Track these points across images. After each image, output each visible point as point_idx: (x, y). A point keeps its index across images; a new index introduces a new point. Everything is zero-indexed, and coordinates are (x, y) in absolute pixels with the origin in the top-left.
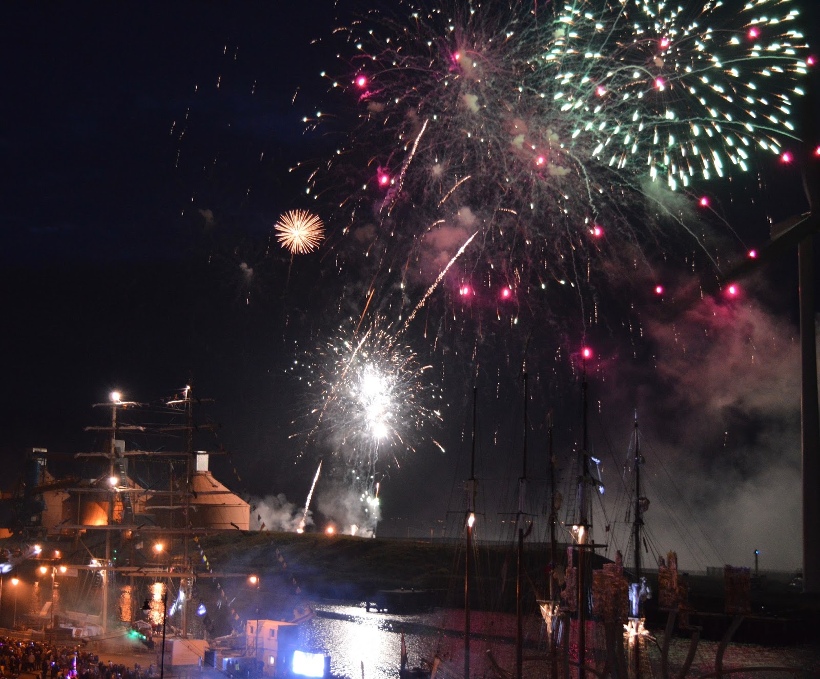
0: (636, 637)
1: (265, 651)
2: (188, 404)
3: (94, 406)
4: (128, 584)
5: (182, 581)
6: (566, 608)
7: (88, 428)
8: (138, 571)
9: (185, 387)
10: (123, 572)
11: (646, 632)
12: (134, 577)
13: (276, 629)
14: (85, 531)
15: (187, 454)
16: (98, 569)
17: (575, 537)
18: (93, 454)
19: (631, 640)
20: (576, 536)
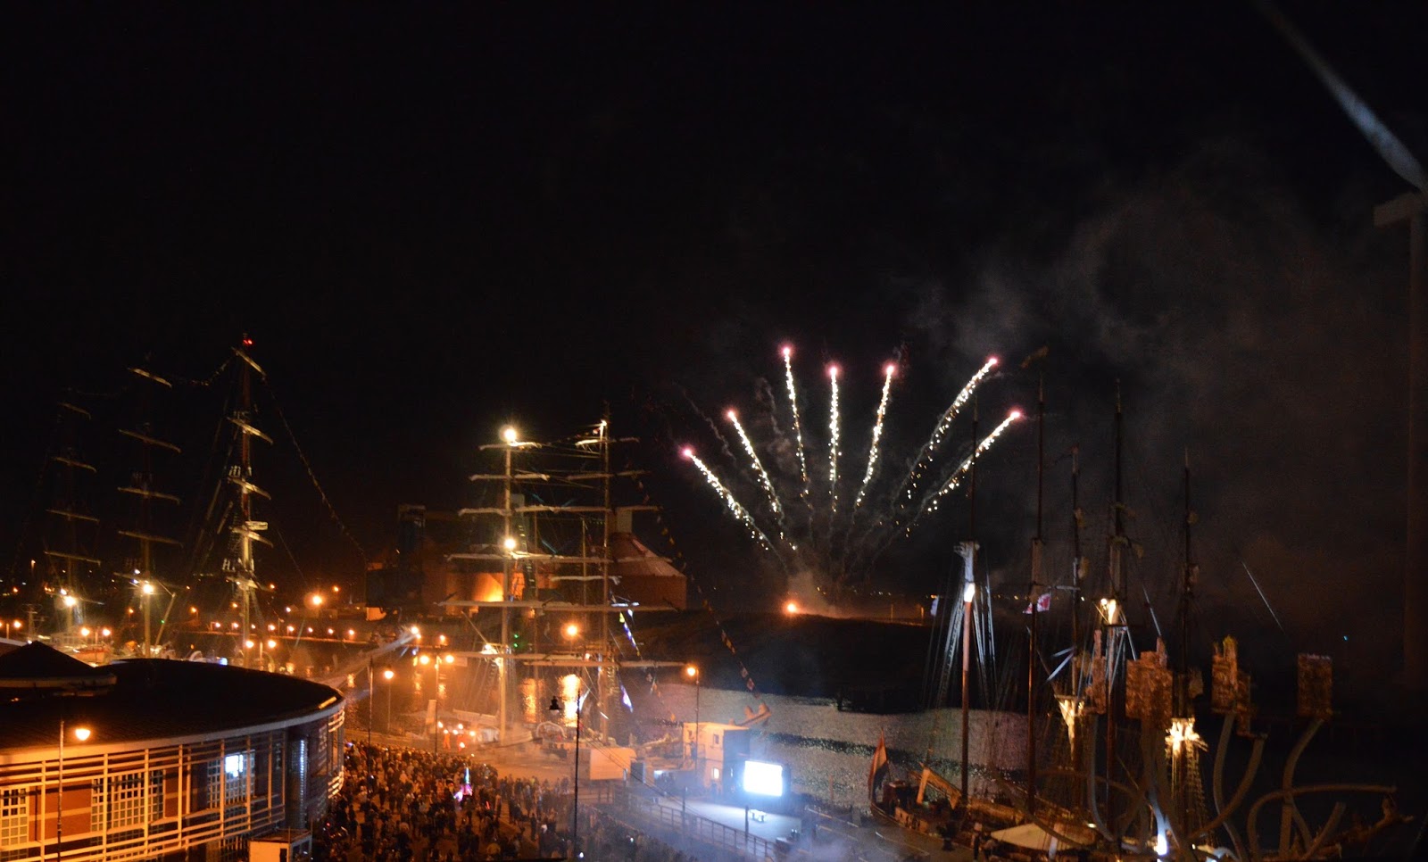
0: (1183, 743)
1: (707, 762)
2: (604, 445)
3: (482, 448)
4: (532, 676)
5: (600, 670)
6: (1092, 709)
7: (475, 477)
8: (543, 660)
9: (601, 422)
10: (526, 661)
11: (1195, 737)
12: (539, 667)
13: (721, 735)
14: (476, 610)
15: (604, 509)
16: (493, 657)
17: (1104, 614)
18: (482, 511)
19: (1177, 748)
20: (1106, 613)
